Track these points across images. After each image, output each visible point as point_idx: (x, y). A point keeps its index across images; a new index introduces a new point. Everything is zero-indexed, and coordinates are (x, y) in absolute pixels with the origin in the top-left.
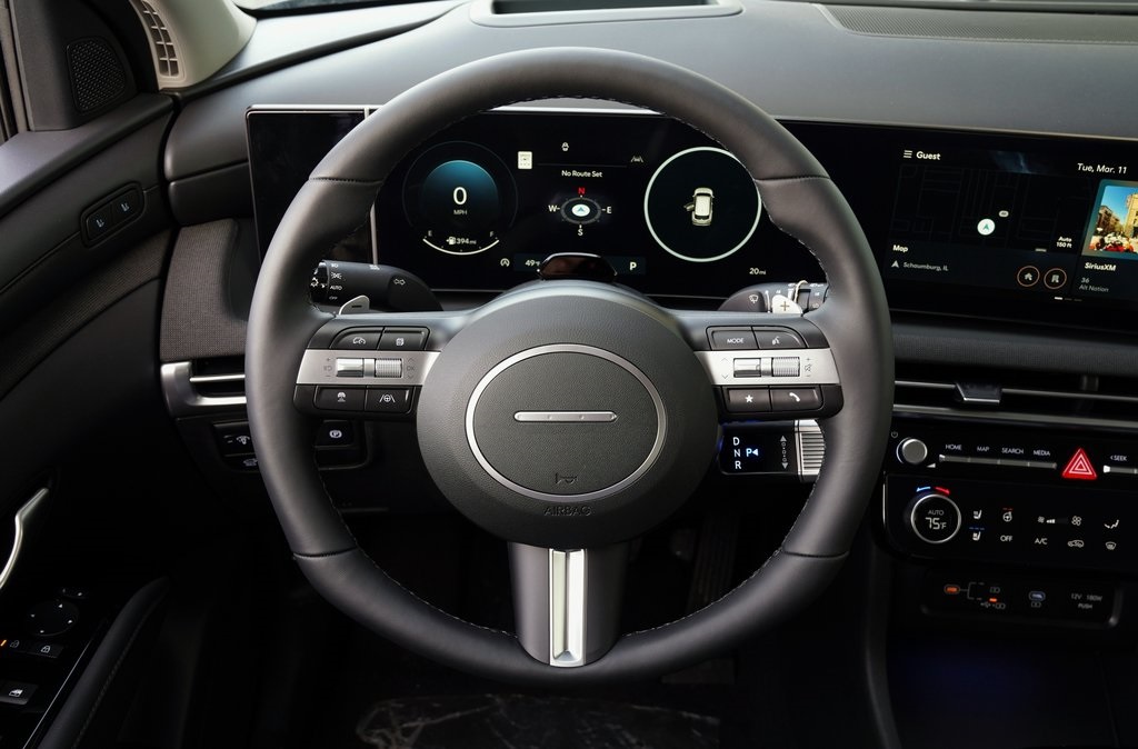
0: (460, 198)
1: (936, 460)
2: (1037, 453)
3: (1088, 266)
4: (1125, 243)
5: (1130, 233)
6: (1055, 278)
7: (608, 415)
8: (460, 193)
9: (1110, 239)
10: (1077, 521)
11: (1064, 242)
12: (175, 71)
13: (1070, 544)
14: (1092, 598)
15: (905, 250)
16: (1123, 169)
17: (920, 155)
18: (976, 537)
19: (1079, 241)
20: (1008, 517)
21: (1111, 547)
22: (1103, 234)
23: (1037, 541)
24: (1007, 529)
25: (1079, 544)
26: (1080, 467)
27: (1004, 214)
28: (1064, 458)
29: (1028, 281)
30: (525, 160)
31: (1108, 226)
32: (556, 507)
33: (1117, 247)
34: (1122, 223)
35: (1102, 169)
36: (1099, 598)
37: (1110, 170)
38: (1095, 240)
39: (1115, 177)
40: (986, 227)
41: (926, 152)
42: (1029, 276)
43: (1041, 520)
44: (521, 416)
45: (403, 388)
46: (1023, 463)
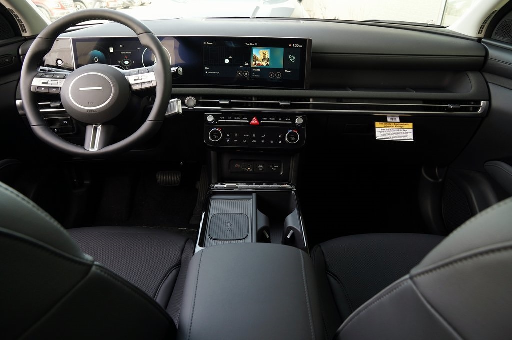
0: (96, 61)
1: (217, 121)
2: (244, 119)
3: (253, 70)
4: (260, 63)
5: (262, 61)
6: (246, 74)
7: (101, 88)
8: (96, 59)
9: (257, 63)
10: (254, 136)
11: (247, 64)
12: (26, 32)
13: (253, 142)
14: (275, 167)
15: (208, 69)
16: (256, 44)
17: (208, 44)
18: (228, 141)
19: (250, 64)
20: (236, 135)
21: (263, 142)
22: (256, 61)
23: (244, 141)
24: (236, 138)
25: (255, 141)
26: (255, 121)
27: (231, 58)
28: (250, 120)
29: (240, 75)
30: (112, 50)
31: (256, 60)
32: (90, 111)
33: (259, 64)
34: (259, 58)
35: (251, 44)
36: (277, 167)
37: (253, 45)
38: (254, 63)
39: (255, 46)
40: (227, 61)
41: (209, 43)
42: (240, 74)
43: (245, 136)
44: (81, 89)
45: (58, 88)
46: (240, 121)
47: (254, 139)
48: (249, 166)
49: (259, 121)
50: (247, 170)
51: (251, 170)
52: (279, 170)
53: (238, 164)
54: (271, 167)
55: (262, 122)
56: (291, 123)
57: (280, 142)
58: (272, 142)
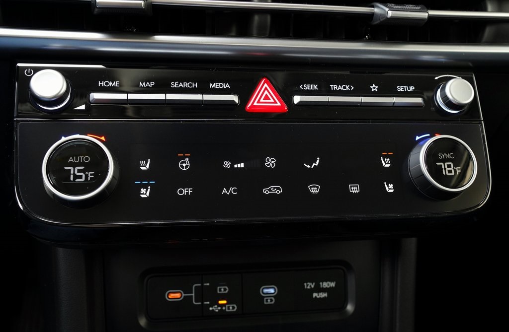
1: (85, 100)
2: (215, 86)
10: (270, 162)
13: (266, 191)
14: (325, 285)
18: (145, 193)
20: (185, 165)
21: (314, 190)
23: (225, 191)
24: (184, 179)
25: (277, 190)
26: (265, 97)
28: (246, 94)
36: (333, 284)
43: (227, 165)
46: (198, 97)
47: (271, 177)
48: (223, 290)
49: (285, 94)
50: (215, 308)
51: (232, 308)
52: (338, 297)
53: (175, 287)
54: (310, 285)
55: (297, 99)
56: (419, 100)
57: (390, 188)
58: (355, 189)
